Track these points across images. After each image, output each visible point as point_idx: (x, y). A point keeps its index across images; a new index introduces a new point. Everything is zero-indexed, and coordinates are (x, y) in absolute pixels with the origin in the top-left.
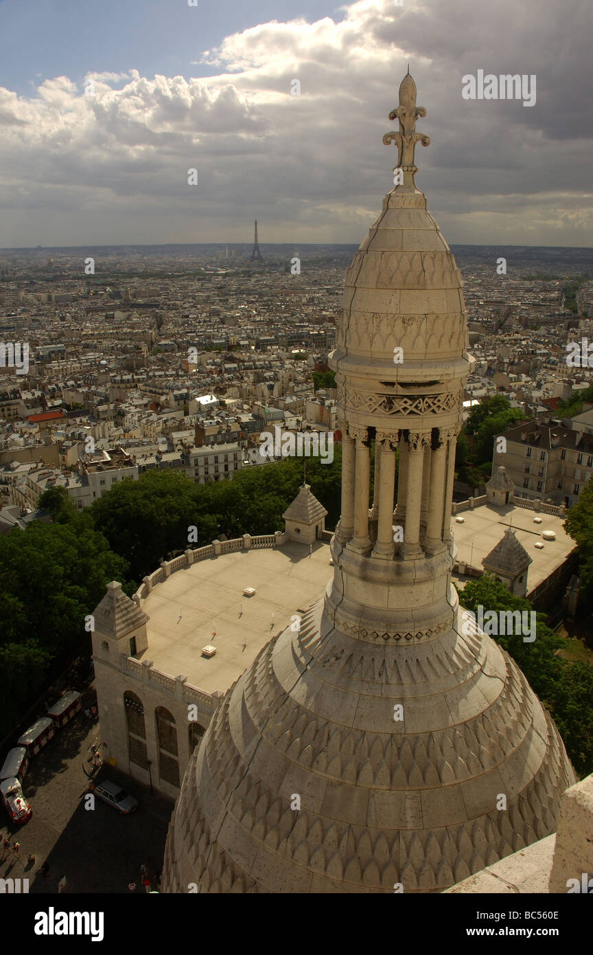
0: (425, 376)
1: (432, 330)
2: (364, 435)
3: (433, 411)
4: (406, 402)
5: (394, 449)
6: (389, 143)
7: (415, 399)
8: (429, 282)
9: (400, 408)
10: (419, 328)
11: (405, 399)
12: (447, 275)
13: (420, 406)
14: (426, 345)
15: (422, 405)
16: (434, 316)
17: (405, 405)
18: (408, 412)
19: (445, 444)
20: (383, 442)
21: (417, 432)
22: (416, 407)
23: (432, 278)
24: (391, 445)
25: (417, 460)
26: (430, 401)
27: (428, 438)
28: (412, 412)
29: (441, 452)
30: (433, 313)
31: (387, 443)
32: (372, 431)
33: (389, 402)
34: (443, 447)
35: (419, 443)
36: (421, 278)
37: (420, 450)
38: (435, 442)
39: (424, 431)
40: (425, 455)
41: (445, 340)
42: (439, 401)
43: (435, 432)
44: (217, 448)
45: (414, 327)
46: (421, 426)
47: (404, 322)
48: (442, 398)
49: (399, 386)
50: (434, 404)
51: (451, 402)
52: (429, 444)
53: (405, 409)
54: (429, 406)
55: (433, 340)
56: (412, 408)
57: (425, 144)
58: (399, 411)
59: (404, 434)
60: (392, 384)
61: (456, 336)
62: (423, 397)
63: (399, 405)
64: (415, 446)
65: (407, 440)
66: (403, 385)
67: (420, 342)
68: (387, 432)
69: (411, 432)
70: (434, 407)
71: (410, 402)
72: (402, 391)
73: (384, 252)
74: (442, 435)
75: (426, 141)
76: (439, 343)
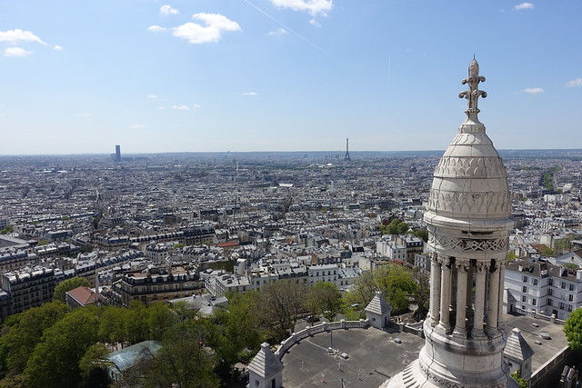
0: (486, 228)
1: (491, 201)
2: (447, 261)
3: (492, 249)
4: (474, 243)
5: (467, 271)
6: (462, 97)
7: (481, 241)
8: (488, 174)
9: (471, 246)
10: (483, 200)
11: (474, 241)
12: (499, 170)
13: (484, 246)
14: (487, 210)
16: (492, 194)
17: (474, 245)
18: (476, 249)
19: (499, 269)
20: (460, 266)
21: (482, 261)
22: (481, 246)
23: (490, 172)
24: (465, 268)
25: (480, 279)
26: (490, 243)
27: (489, 264)
28: (478, 249)
29: (496, 274)
30: (491, 192)
31: (462, 267)
32: (452, 260)
33: (464, 242)
34: (498, 271)
35: (483, 267)
36: (484, 172)
37: (484, 272)
38: (493, 268)
39: (486, 261)
40: (486, 275)
41: (499, 207)
42: (495, 243)
43: (493, 262)
44: (325, 267)
45: (480, 200)
46: (484, 258)
47: (473, 197)
48: (497, 241)
49: (470, 234)
50: (492, 245)
51: (503, 244)
52: (489, 268)
53: (474, 247)
54: (489, 246)
55: (492, 207)
56: (478, 247)
58: (470, 248)
59: (473, 262)
60: (466, 232)
61: (505, 205)
62: (485, 240)
63: (470, 244)
64: (480, 269)
65: (475, 266)
66: (473, 233)
67: (483, 208)
68: (462, 260)
69: (478, 260)
70: (492, 247)
71: (477, 243)
72: (472, 236)
73: (460, 157)
74: (498, 264)
75: (484, 95)
76: (496, 209)
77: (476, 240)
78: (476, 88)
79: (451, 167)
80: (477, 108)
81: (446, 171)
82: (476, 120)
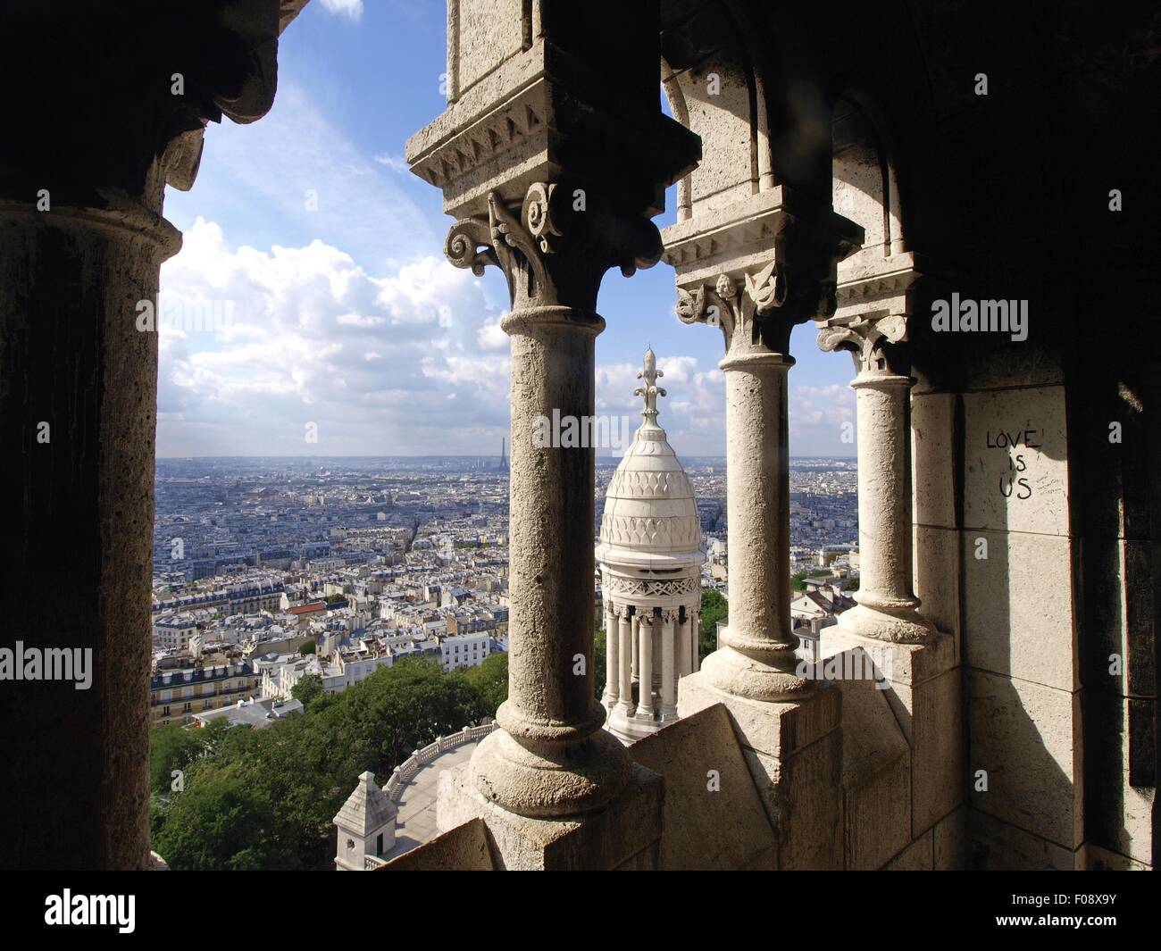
0: (673, 564)
1: (676, 530)
2: (624, 613)
3: (680, 592)
4: (658, 585)
5: (650, 624)
6: (637, 395)
7: (666, 583)
8: (672, 494)
9: (654, 590)
10: (666, 528)
11: (657, 583)
12: (685, 488)
13: (669, 588)
14: (672, 541)
15: (671, 588)
16: (677, 519)
17: (657, 588)
18: (660, 593)
19: (690, 619)
20: (641, 618)
21: (668, 609)
22: (666, 589)
23: (673, 491)
24: (648, 620)
25: (668, 633)
26: (677, 584)
27: (677, 613)
28: (663, 593)
29: (687, 626)
30: (676, 517)
31: (645, 619)
32: (632, 610)
33: (645, 585)
34: (688, 622)
35: (670, 618)
37: (671, 624)
38: (682, 619)
39: (673, 609)
40: (675, 628)
41: (686, 537)
42: (683, 584)
43: (682, 609)
45: (662, 527)
46: (670, 605)
47: (654, 524)
48: (685, 582)
49: (652, 573)
50: (680, 587)
51: (693, 585)
52: (677, 619)
53: (658, 591)
54: (676, 588)
55: (677, 537)
56: (663, 590)
57: (663, 395)
58: (653, 593)
59: (657, 611)
60: (646, 571)
61: (693, 533)
62: (671, 581)
63: (653, 587)
64: (667, 621)
65: (660, 616)
66: (656, 572)
67: (667, 538)
68: (643, 609)
69: (663, 609)
70: (680, 589)
71: (661, 585)
72: (655, 577)
73: (637, 472)
74: (688, 612)
75: (663, 393)
76: (681, 539)
77: (660, 581)
78: (653, 383)
79: (626, 484)
80: (655, 409)
81: (621, 490)
82: (655, 423)
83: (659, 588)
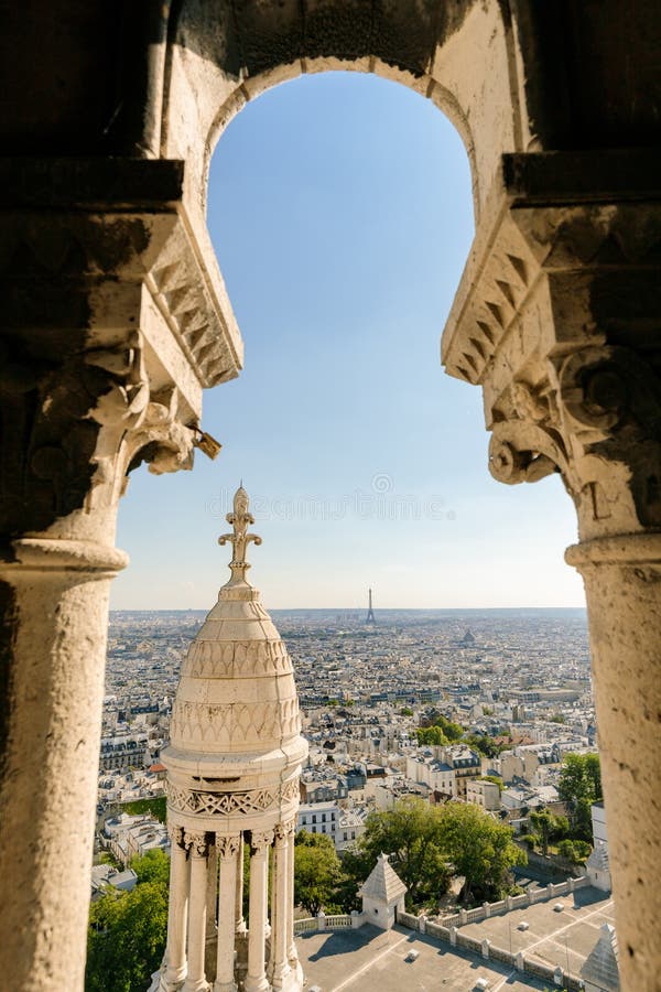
0: (226, 771)
1: (238, 721)
3: (241, 810)
4: (211, 800)
7: (221, 796)
8: (237, 671)
9: (205, 807)
10: (224, 718)
11: (211, 796)
13: (225, 804)
14: (231, 737)
15: (229, 804)
16: (242, 706)
17: (210, 803)
18: (213, 810)
19: (265, 848)
20: (191, 845)
21: (223, 835)
22: (222, 805)
23: (240, 668)
25: (229, 868)
26: (237, 799)
28: (217, 812)
30: (240, 703)
33: (196, 796)
36: (230, 669)
37: (230, 857)
39: (232, 834)
42: (248, 798)
43: (247, 835)
44: (316, 807)
45: (219, 718)
46: (227, 829)
47: (210, 712)
48: (252, 795)
49: (205, 782)
50: (243, 802)
51: (265, 800)
53: (210, 807)
54: (236, 805)
55: (238, 732)
56: (217, 807)
57: (257, 543)
58: (204, 810)
60: (197, 779)
61: (265, 725)
62: (229, 794)
63: (205, 801)
64: (225, 852)
65: (214, 844)
66: (208, 780)
67: (224, 733)
68: (193, 834)
69: (217, 834)
70: (241, 806)
71: (215, 799)
72: (206, 786)
76: (246, 734)
77: (215, 794)
78: (243, 529)
80: (245, 562)
83: (211, 803)
